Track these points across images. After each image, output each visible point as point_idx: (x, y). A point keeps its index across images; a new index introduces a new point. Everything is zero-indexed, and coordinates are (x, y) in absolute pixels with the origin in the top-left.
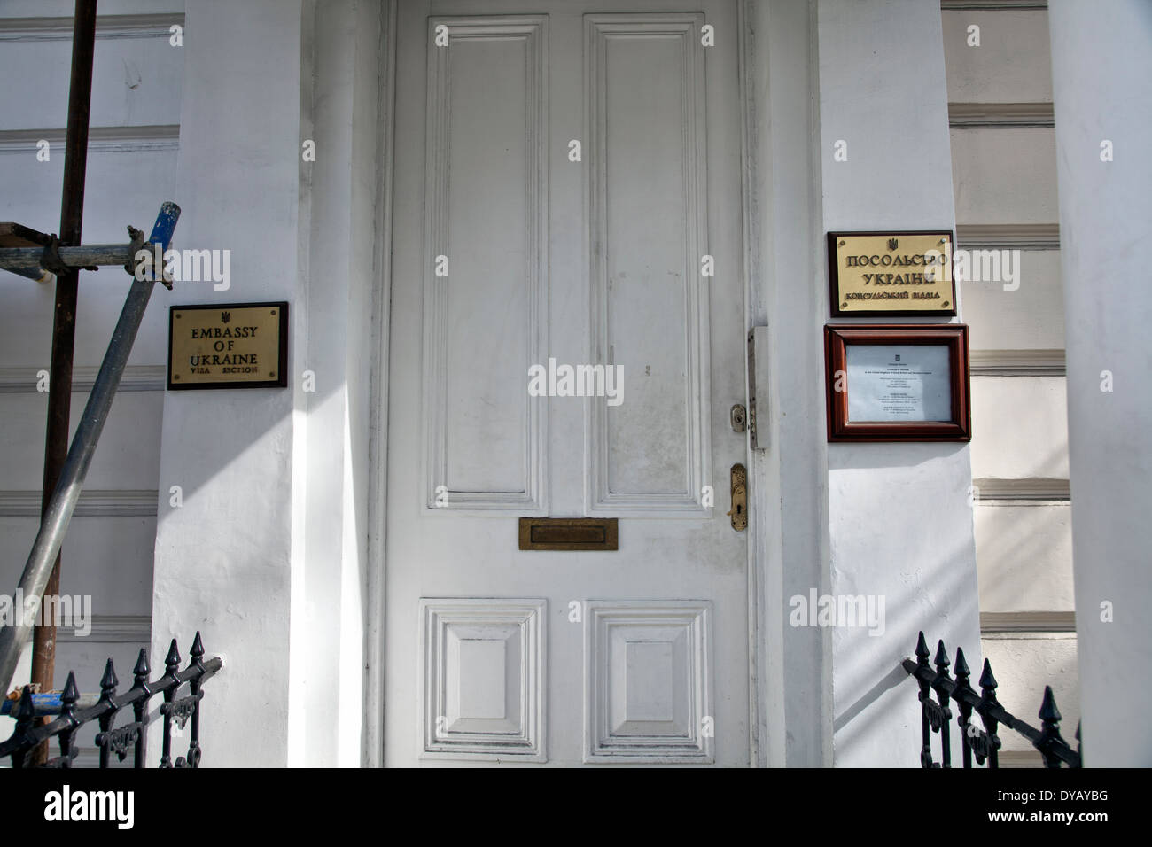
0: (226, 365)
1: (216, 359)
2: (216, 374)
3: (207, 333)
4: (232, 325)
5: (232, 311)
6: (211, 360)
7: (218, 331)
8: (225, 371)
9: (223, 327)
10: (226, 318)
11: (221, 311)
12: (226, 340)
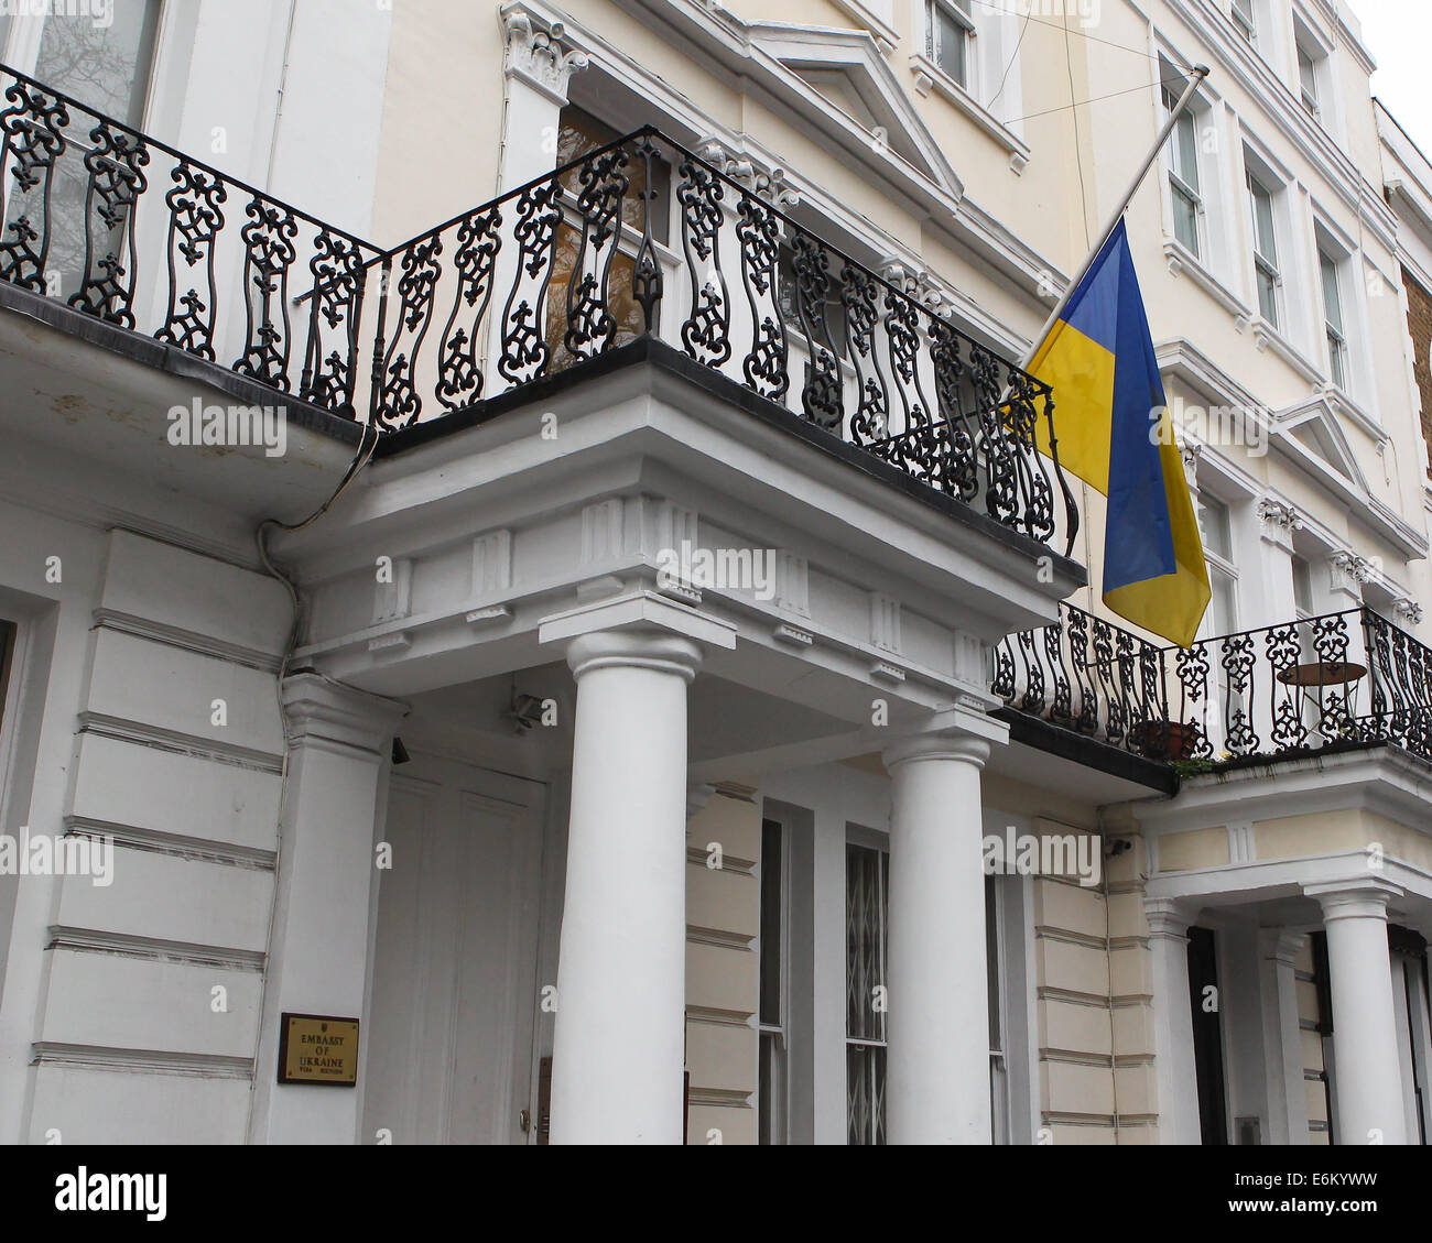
0: (323, 1067)
1: (317, 1060)
2: (316, 1074)
3: (311, 1039)
4: (328, 1034)
5: (329, 1023)
6: (313, 1061)
7: (319, 1038)
8: (322, 1070)
9: (322, 1035)
10: (324, 1028)
11: (321, 1022)
12: (324, 1046)
